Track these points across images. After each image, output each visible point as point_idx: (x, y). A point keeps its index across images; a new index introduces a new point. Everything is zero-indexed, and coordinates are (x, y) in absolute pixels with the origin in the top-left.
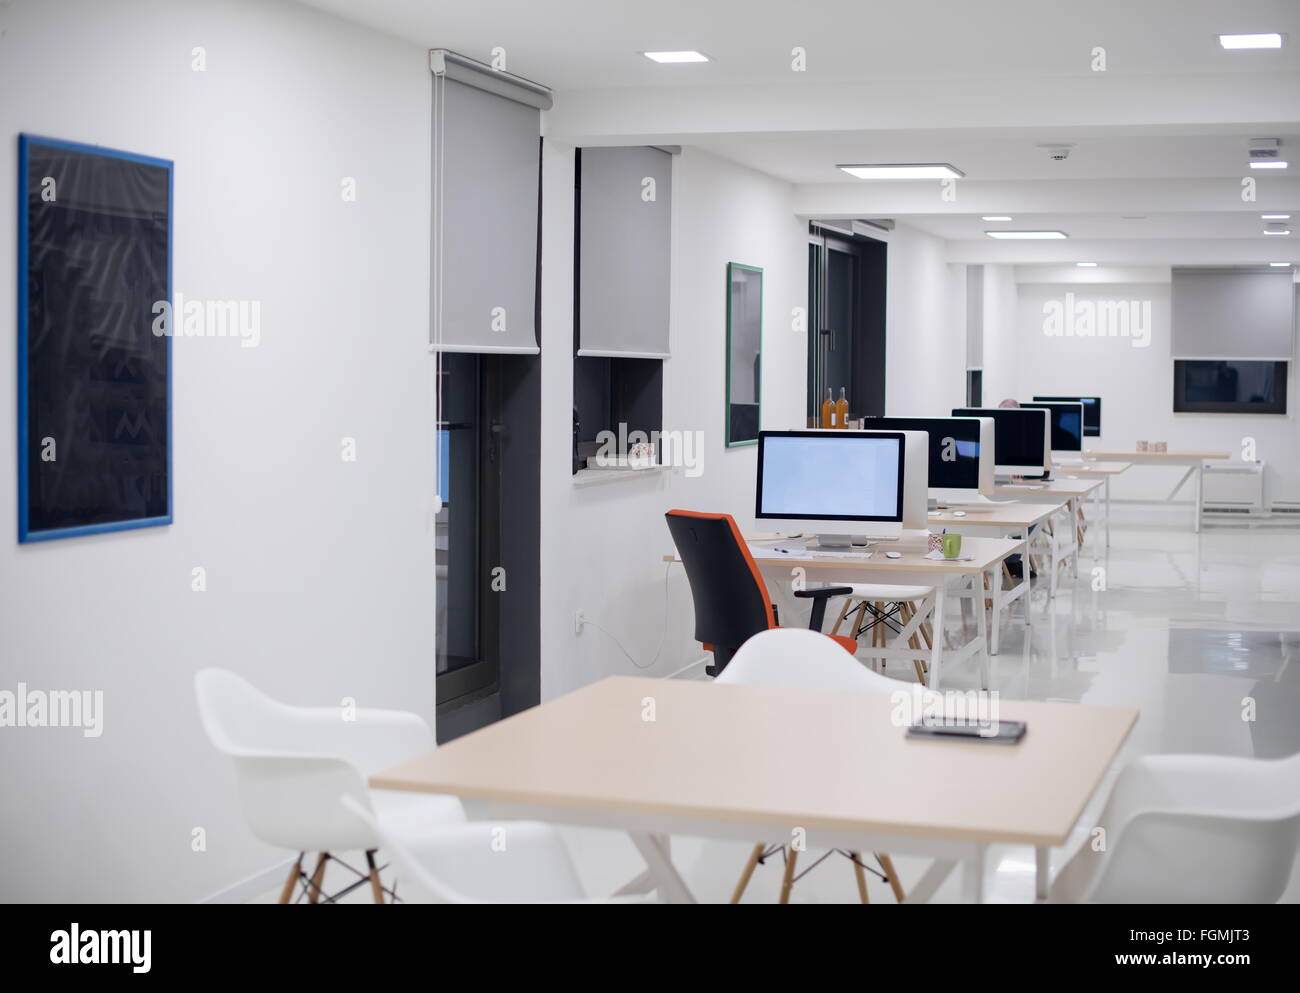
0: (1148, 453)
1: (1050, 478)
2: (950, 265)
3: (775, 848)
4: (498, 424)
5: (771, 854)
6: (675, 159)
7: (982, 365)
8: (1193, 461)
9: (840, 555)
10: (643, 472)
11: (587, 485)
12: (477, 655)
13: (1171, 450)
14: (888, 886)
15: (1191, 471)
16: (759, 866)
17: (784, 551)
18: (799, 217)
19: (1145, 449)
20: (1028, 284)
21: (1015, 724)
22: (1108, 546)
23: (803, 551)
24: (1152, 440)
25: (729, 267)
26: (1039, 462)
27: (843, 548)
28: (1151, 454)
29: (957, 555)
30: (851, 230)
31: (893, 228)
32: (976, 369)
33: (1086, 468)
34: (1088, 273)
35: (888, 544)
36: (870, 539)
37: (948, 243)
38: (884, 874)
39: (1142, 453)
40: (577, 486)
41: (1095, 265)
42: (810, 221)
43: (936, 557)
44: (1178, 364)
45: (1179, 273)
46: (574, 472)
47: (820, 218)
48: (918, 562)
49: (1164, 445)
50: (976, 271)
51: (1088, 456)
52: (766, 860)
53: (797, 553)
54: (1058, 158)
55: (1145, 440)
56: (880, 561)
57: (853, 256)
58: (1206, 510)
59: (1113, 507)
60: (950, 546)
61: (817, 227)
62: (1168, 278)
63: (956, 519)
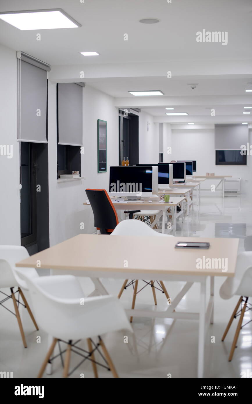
0: (209, 176)
1: (185, 182)
2: (155, 123)
3: (130, 284)
4: (35, 164)
5: (128, 286)
6: (83, 88)
7: (163, 152)
8: (222, 178)
9: (135, 202)
10: (76, 179)
11: (61, 182)
12: (31, 233)
13: (216, 175)
14: (164, 294)
15: (222, 180)
16: (125, 290)
17: (118, 201)
18: (116, 107)
19: (208, 175)
20: (175, 129)
21: (207, 243)
22: (200, 202)
23: (124, 201)
24: (210, 172)
25: (98, 120)
26: (183, 178)
27: (135, 200)
28: (210, 176)
29: (169, 201)
30: (129, 112)
31: (140, 112)
32: (162, 153)
33: (194, 180)
34: (192, 126)
35: (148, 199)
36: (142, 198)
37: (154, 117)
38: (163, 291)
39: (208, 176)
40: (58, 183)
41: (193, 124)
42: (119, 109)
43: (162, 202)
44: (217, 151)
45: (217, 126)
46: (57, 179)
47: (122, 108)
48: (157, 203)
49: (214, 174)
50: (161, 125)
51: (193, 177)
52: (127, 288)
53: (122, 202)
54: (193, 88)
55: (208, 172)
56: (146, 203)
57: (130, 120)
58: (225, 192)
59: (201, 191)
60: (167, 199)
61: (121, 111)
62: (213, 127)
63: (163, 192)
